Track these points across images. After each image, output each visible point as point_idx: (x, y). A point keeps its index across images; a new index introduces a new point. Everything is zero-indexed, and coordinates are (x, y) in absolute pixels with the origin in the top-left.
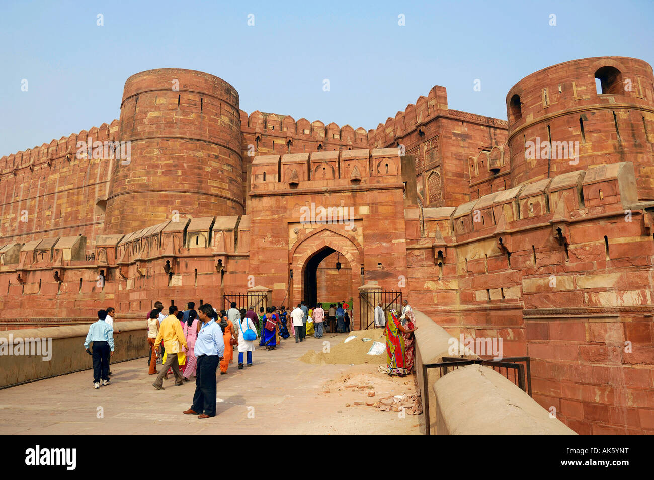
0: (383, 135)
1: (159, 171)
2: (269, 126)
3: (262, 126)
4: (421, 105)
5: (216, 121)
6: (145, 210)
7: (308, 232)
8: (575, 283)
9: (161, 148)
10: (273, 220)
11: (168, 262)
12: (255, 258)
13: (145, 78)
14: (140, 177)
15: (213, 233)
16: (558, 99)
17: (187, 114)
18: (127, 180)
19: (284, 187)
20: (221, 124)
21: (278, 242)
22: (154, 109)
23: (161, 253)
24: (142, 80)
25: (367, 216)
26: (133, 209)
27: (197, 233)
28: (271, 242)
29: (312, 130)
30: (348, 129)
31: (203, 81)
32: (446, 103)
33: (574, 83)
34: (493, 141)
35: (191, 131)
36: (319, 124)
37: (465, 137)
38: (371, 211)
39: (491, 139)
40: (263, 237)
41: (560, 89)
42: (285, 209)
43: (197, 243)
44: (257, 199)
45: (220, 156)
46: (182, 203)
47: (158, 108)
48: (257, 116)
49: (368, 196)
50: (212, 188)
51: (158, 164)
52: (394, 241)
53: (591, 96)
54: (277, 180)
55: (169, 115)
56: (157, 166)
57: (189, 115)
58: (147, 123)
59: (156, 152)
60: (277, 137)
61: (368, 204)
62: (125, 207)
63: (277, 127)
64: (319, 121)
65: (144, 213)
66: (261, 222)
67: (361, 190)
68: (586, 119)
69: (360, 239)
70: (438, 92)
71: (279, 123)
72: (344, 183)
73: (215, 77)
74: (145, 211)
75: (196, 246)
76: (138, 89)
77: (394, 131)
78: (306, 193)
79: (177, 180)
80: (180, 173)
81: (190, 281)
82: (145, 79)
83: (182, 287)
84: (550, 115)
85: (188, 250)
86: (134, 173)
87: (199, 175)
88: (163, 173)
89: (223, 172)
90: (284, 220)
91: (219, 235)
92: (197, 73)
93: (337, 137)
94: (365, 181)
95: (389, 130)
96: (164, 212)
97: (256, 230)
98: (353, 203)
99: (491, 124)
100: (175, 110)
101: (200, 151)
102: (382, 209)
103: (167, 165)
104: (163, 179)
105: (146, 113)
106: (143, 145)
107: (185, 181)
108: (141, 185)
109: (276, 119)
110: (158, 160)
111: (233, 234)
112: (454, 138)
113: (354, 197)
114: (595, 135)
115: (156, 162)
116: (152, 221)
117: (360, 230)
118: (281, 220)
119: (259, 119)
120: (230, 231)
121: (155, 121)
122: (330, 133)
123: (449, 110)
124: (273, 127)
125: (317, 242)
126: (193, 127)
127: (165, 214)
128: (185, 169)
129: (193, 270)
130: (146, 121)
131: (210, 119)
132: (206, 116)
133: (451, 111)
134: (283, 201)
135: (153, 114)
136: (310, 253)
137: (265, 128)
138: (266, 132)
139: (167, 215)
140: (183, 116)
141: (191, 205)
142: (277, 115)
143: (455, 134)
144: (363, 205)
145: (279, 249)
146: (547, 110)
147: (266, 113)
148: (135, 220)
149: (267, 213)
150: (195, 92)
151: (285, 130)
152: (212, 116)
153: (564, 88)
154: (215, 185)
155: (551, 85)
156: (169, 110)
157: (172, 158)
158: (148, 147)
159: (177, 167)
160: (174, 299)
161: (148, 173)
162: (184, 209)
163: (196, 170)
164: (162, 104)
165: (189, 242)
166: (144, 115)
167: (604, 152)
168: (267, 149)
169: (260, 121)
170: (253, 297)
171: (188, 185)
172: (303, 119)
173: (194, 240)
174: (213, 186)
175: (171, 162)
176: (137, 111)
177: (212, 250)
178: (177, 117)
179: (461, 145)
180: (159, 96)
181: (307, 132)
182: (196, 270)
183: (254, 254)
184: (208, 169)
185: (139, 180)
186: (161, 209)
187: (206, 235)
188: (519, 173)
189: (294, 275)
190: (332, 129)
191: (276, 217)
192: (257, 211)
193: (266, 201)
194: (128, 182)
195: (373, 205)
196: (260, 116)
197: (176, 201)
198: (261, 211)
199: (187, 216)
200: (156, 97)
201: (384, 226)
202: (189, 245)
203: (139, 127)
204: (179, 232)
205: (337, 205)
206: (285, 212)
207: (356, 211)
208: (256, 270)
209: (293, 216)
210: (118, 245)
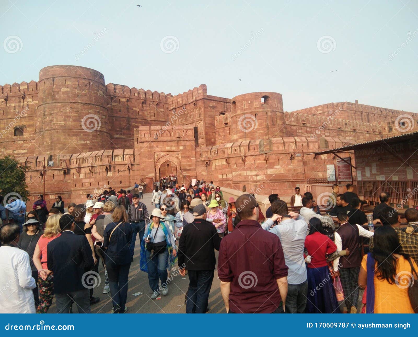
0: (176, 101)
1: (71, 120)
2: (117, 91)
3: (113, 91)
4: (195, 91)
5: (97, 94)
6: (65, 139)
7: (161, 155)
8: (247, 174)
9: (71, 108)
10: (148, 151)
11: (107, 167)
12: (142, 165)
13: (57, 69)
14: (60, 122)
15: (124, 156)
16: (249, 106)
17: (82, 90)
18: (52, 123)
19: (152, 139)
20: (99, 95)
21: (151, 159)
22: (65, 87)
24: (55, 70)
25: (182, 150)
26: (58, 138)
27: (118, 156)
28: (148, 159)
29: (139, 93)
30: (156, 93)
31: (89, 73)
32: (206, 92)
33: (254, 101)
34: (226, 108)
35: (86, 99)
36: (142, 91)
37: (214, 107)
38: (184, 148)
39: (225, 108)
40: (145, 157)
41: (249, 103)
43: (118, 160)
44: (142, 143)
45: (100, 111)
46: (84, 135)
47: (67, 86)
48: (110, 86)
49: (183, 143)
52: (191, 159)
53: (260, 106)
54: (149, 136)
55: (74, 90)
56: (69, 117)
58: (61, 94)
59: (68, 110)
60: (121, 97)
61: (183, 146)
62: (53, 137)
63: (121, 92)
64: (142, 89)
66: (144, 152)
67: (180, 141)
68: (257, 115)
69: (180, 158)
70: (204, 87)
71: (122, 90)
72: (174, 138)
73: (95, 71)
75: (118, 161)
76: (53, 75)
77: (182, 100)
78: (160, 141)
79: (81, 124)
81: (116, 174)
82: (57, 70)
83: (113, 176)
84: (246, 112)
85: (115, 162)
86: (57, 120)
88: (73, 120)
90: (153, 151)
91: (127, 156)
92: (86, 68)
93: (151, 97)
94: (182, 138)
95: (179, 100)
97: (142, 155)
98: (177, 145)
99: (225, 101)
100: (76, 88)
101: (91, 110)
102: (188, 148)
103: (75, 116)
104: (73, 123)
105: (61, 89)
106: (60, 105)
108: (61, 126)
109: (120, 87)
111: (133, 156)
112: (209, 108)
113: (178, 143)
114: (260, 120)
115: (69, 115)
116: (69, 144)
117: (180, 155)
119: (112, 87)
120: (131, 155)
121: (66, 93)
122: (148, 95)
123: (208, 95)
124: (119, 92)
125: (165, 159)
126: (86, 97)
129: (117, 170)
130: (60, 93)
131: (94, 93)
132: (92, 92)
133: (208, 96)
134: (152, 144)
135: (65, 90)
136: (162, 162)
137: (115, 93)
138: (115, 94)
139: (77, 141)
141: (88, 136)
142: (121, 85)
144: (181, 146)
145: (151, 162)
146: (245, 110)
147: (115, 84)
149: (146, 148)
150: (86, 79)
151: (125, 93)
152: (95, 91)
153: (251, 102)
155: (247, 100)
156: (73, 88)
157: (77, 113)
158: (63, 107)
159: (80, 118)
160: (109, 181)
161: (65, 120)
162: (85, 138)
164: (69, 85)
166: (59, 89)
168: (117, 104)
169: (112, 89)
172: (134, 88)
173: (116, 158)
175: (77, 115)
176: (54, 87)
177: (124, 162)
178: (78, 92)
179: (212, 111)
180: (67, 80)
181: (136, 95)
182: (118, 170)
185: (60, 124)
186: (74, 138)
187: (122, 156)
188: (234, 131)
189: (157, 170)
190: (149, 93)
191: (149, 150)
192: (142, 148)
193: (146, 144)
194: (53, 124)
195: (184, 146)
196: (112, 86)
197: (81, 134)
198: (144, 148)
199: (87, 141)
200: (65, 81)
201: (187, 154)
202: (114, 160)
203: (56, 96)
204: (110, 155)
205: (172, 146)
206: (153, 148)
207: (178, 148)
208: (143, 169)
209: (156, 150)
210: (71, 159)
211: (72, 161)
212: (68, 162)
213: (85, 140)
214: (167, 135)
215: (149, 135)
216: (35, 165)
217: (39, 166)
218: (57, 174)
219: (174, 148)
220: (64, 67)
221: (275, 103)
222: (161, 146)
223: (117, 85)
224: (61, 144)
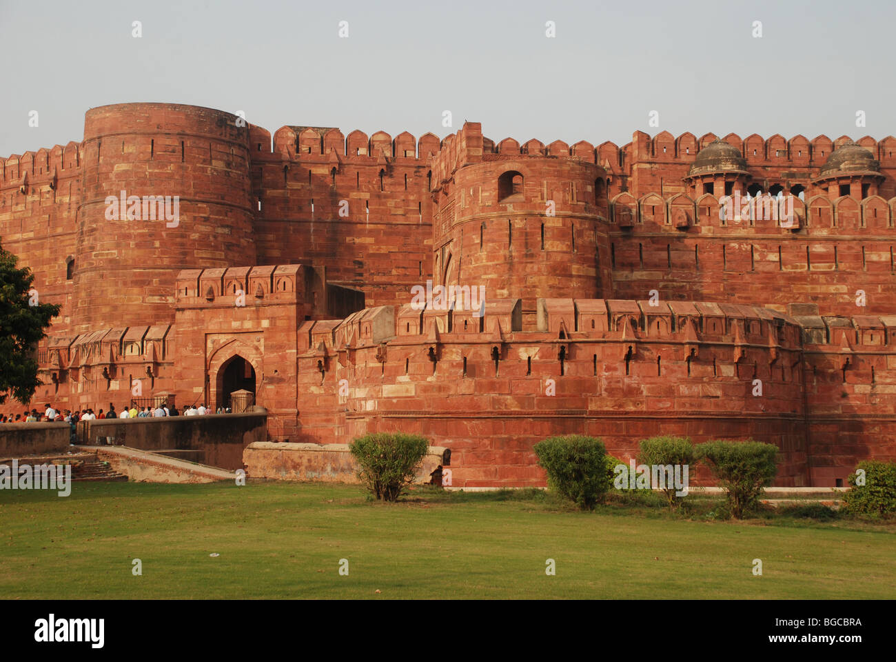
1: (132, 243)
2: (304, 148)
3: (292, 150)
5: (204, 170)
6: (116, 292)
7: (221, 342)
10: (194, 332)
11: (106, 369)
12: (179, 365)
13: (108, 115)
14: (109, 250)
15: (145, 342)
16: (470, 203)
17: (164, 166)
18: (94, 253)
19: (202, 301)
20: (212, 174)
21: (198, 351)
22: (121, 161)
23: (101, 360)
24: (105, 118)
25: (268, 329)
26: (102, 291)
27: (132, 342)
28: (192, 351)
29: (370, 147)
31: (184, 117)
33: (481, 188)
35: (170, 189)
36: (381, 137)
38: (271, 324)
40: (186, 346)
42: (203, 321)
43: (132, 351)
44: (181, 312)
45: (211, 216)
46: (161, 282)
47: (126, 158)
48: (284, 135)
49: (269, 311)
50: (200, 260)
51: (130, 234)
52: (287, 351)
53: (492, 203)
54: (196, 295)
55: (141, 168)
56: (128, 236)
57: (167, 166)
58: (114, 179)
60: (315, 164)
61: (268, 318)
62: (93, 288)
63: (316, 148)
64: (382, 132)
65: (115, 296)
66: (184, 332)
67: (263, 305)
68: (485, 228)
69: (262, 349)
70: (472, 131)
71: (319, 142)
72: (250, 299)
73: (199, 108)
74: (117, 294)
75: (131, 354)
76: (100, 130)
78: (219, 308)
79: (155, 254)
80: (157, 244)
81: (126, 385)
82: (108, 117)
83: (119, 390)
85: (125, 357)
86: (102, 245)
87: (182, 245)
88: (137, 245)
89: (215, 237)
90: (202, 332)
91: (150, 344)
92: (174, 106)
93: (412, 153)
94: (267, 297)
96: (139, 295)
97: (180, 339)
98: (256, 316)
100: (148, 161)
101: (182, 215)
102: (279, 323)
103: (142, 235)
104: (137, 253)
105: (112, 166)
107: (164, 254)
108: (111, 261)
109: (314, 134)
110: (129, 229)
111: (161, 343)
113: (257, 311)
114: (491, 244)
115: (127, 232)
116: (125, 307)
117: (262, 341)
118: (199, 332)
119: (288, 138)
120: (158, 340)
121: (123, 177)
122: (400, 148)
124: (310, 148)
125: (229, 351)
126: (172, 183)
127: (141, 297)
128: (163, 239)
129: (129, 376)
130: (112, 176)
131: (196, 169)
132: (190, 166)
134: (202, 314)
135: (121, 167)
136: (223, 360)
137: (298, 152)
138: (297, 157)
139: (143, 298)
140: (159, 169)
141: (172, 284)
142: (316, 129)
144: (265, 318)
145: (197, 357)
146: (463, 212)
147: (299, 127)
148: (106, 305)
149: (189, 325)
150: (173, 134)
151: (328, 151)
152: (198, 165)
153: (474, 191)
154: (204, 256)
155: (467, 187)
156: (140, 161)
157: (147, 226)
159: (153, 238)
160: (113, 401)
161: (118, 246)
162: (164, 290)
163: (178, 240)
164: (131, 153)
165: (125, 349)
166: (109, 167)
167: (496, 262)
168: (300, 184)
169: (289, 142)
170: (159, 401)
171: (168, 259)
172: (357, 132)
173: (129, 348)
174: (202, 258)
175: (146, 231)
176: (101, 161)
177: (144, 358)
178: (150, 171)
180: (128, 142)
181: (363, 151)
182: (131, 375)
183: (178, 362)
184: (195, 236)
185: (107, 254)
186: (136, 290)
187: (140, 343)
189: (211, 380)
190: (404, 143)
191: (196, 328)
192: (180, 323)
193: (188, 314)
194: (95, 255)
195: (273, 319)
196: (290, 133)
197: (154, 280)
198: (184, 323)
199: (168, 298)
200: (123, 144)
201: (281, 337)
202: (125, 352)
203: (104, 184)
204: (116, 341)
205: (243, 319)
206: (203, 324)
207: (259, 324)
208: (180, 376)
209: (210, 328)
210: (71, 347)
211: (71, 352)
212: (64, 353)
213: (163, 296)
215: (196, 291)
219: (248, 325)
220: (119, 108)
221: (541, 191)
222: (221, 320)
223: (306, 128)
224: (108, 305)
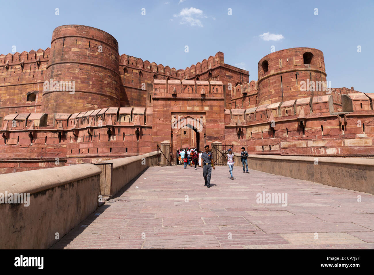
0: (189, 72)
1: (79, 81)
2: (131, 63)
3: (127, 62)
4: (210, 60)
5: (109, 57)
6: (71, 101)
7: (180, 117)
8: (307, 145)
9: (80, 69)
10: (164, 111)
11: (109, 129)
12: (155, 128)
13: (69, 28)
15: (133, 115)
16: (287, 65)
17: (94, 52)
19: (169, 96)
20: (112, 59)
21: (166, 121)
22: (75, 47)
24: (67, 30)
25: (208, 111)
26: (64, 100)
27: (124, 115)
28: (163, 121)
29: (151, 67)
30: (168, 68)
31: (103, 35)
32: (223, 61)
33: (294, 58)
34: (242, 80)
35: (97, 62)
36: (154, 64)
37: (230, 77)
38: (210, 109)
39: (241, 79)
40: (159, 118)
41: (288, 60)
42: (170, 105)
43: (125, 120)
44: (156, 101)
45: (111, 76)
46: (92, 99)
47: (78, 47)
48: (124, 57)
49: (208, 103)
50: (107, 92)
51: (79, 77)
52: (219, 123)
53: (301, 65)
54: (166, 92)
55: (84, 51)
56: (77, 78)
57: (96, 52)
58: (71, 54)
59: (77, 71)
60: (134, 69)
61: (208, 106)
62: (58, 99)
63: (134, 64)
64: (154, 63)
65: (70, 103)
66: (158, 111)
67: (205, 99)
68: (299, 75)
69: (204, 121)
70: (220, 55)
71: (135, 62)
72: (198, 96)
73: (108, 34)
74: (71, 102)
75: (124, 121)
76: (64, 34)
77: (195, 71)
78: (179, 100)
79: (90, 87)
80: (91, 83)
81: (121, 138)
82: (69, 29)
83: (116, 141)
84: (282, 71)
85: (120, 123)
87: (101, 85)
88: (81, 82)
89: (112, 84)
90: (169, 111)
91: (136, 116)
92: (100, 30)
93: (163, 71)
94: (207, 95)
95: (192, 71)
96: (82, 103)
97: (156, 115)
98: (201, 104)
99: (241, 72)
100: (88, 49)
101: (101, 73)
102: (214, 109)
103: (83, 78)
104: (81, 85)
105: (71, 49)
106: (69, 66)
107: (94, 87)
109: (134, 59)
110: (78, 75)
111: (144, 116)
112: (226, 77)
113: (202, 102)
115: (77, 76)
116: (75, 107)
117: (204, 118)
118: (168, 110)
120: (141, 115)
121: (76, 54)
122: (159, 69)
123: (225, 64)
124: (132, 63)
126: (98, 59)
127: (83, 104)
128: (93, 81)
130: (70, 53)
131: (106, 56)
132: (105, 54)
133: (225, 65)
134: (169, 102)
135: (74, 50)
137: (128, 64)
138: (128, 65)
139: (84, 104)
140: (92, 53)
141: (97, 100)
142: (134, 58)
143: (227, 76)
144: (206, 106)
145: (167, 124)
146: (281, 69)
147: (129, 56)
148: (65, 106)
149: (161, 107)
150: (98, 41)
151: (138, 65)
153: (290, 60)
155: (284, 58)
156: (84, 48)
157: (86, 75)
158: (72, 67)
159: (89, 80)
160: (112, 147)
162: (93, 102)
163: (99, 82)
164: (80, 45)
165: (120, 119)
166: (69, 49)
168: (129, 74)
169: (126, 60)
171: (95, 90)
172: (147, 61)
173: (123, 118)
174: (108, 91)
175: (86, 77)
176: (64, 46)
177: (132, 123)
178: (89, 53)
179: (229, 81)
180: (78, 40)
181: (149, 67)
182: (124, 133)
183: (154, 126)
184: (106, 82)
186: (81, 101)
187: (130, 116)
188: (265, 96)
189: (173, 137)
190: (161, 67)
191: (165, 109)
192: (156, 106)
193: (160, 102)
195: (211, 107)
196: (126, 57)
197: (89, 97)
198: (158, 106)
199: (95, 105)
200: (77, 40)
201: (215, 116)
202: (120, 120)
203: (66, 56)
204: (115, 114)
205: (194, 106)
206: (170, 107)
207: (203, 109)
208: (156, 134)
209: (174, 109)
210: (69, 119)
211: (70, 121)
212: (65, 122)
214: (188, 91)
215: (166, 90)
216: (25, 123)
217: (29, 126)
218: (50, 137)
219: (197, 109)
220: (76, 26)
221: (318, 62)
222: (181, 106)
223: (130, 56)
224: (66, 106)
